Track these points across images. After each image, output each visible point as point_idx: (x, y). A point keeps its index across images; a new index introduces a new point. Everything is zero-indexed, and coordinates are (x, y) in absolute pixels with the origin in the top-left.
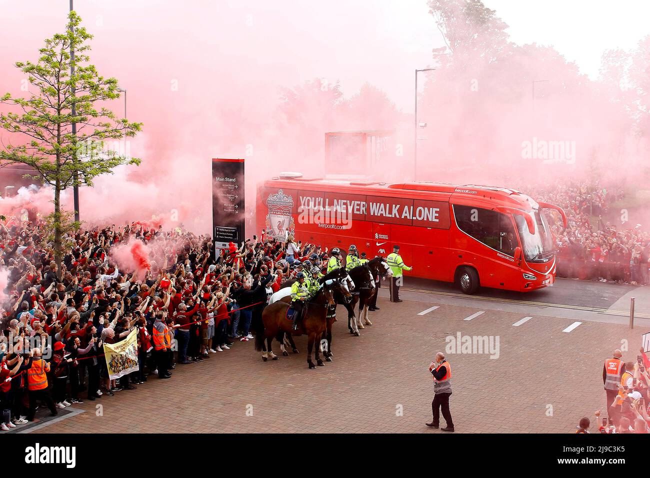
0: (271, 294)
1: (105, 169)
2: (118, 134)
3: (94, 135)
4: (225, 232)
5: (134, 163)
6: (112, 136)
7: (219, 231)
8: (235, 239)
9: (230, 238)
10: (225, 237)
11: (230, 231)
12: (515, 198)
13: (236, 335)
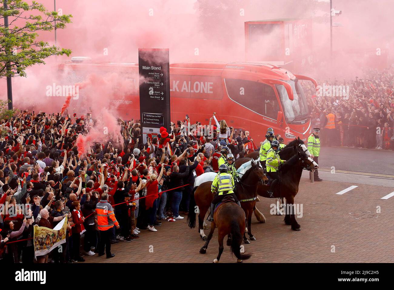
0: (196, 177)
1: (37, 60)
2: (48, 26)
3: (26, 28)
4: (151, 118)
5: (64, 54)
6: (43, 28)
7: (146, 117)
8: (162, 124)
9: (157, 123)
10: (152, 123)
11: (157, 117)
12: (276, 71)
13: (163, 216)
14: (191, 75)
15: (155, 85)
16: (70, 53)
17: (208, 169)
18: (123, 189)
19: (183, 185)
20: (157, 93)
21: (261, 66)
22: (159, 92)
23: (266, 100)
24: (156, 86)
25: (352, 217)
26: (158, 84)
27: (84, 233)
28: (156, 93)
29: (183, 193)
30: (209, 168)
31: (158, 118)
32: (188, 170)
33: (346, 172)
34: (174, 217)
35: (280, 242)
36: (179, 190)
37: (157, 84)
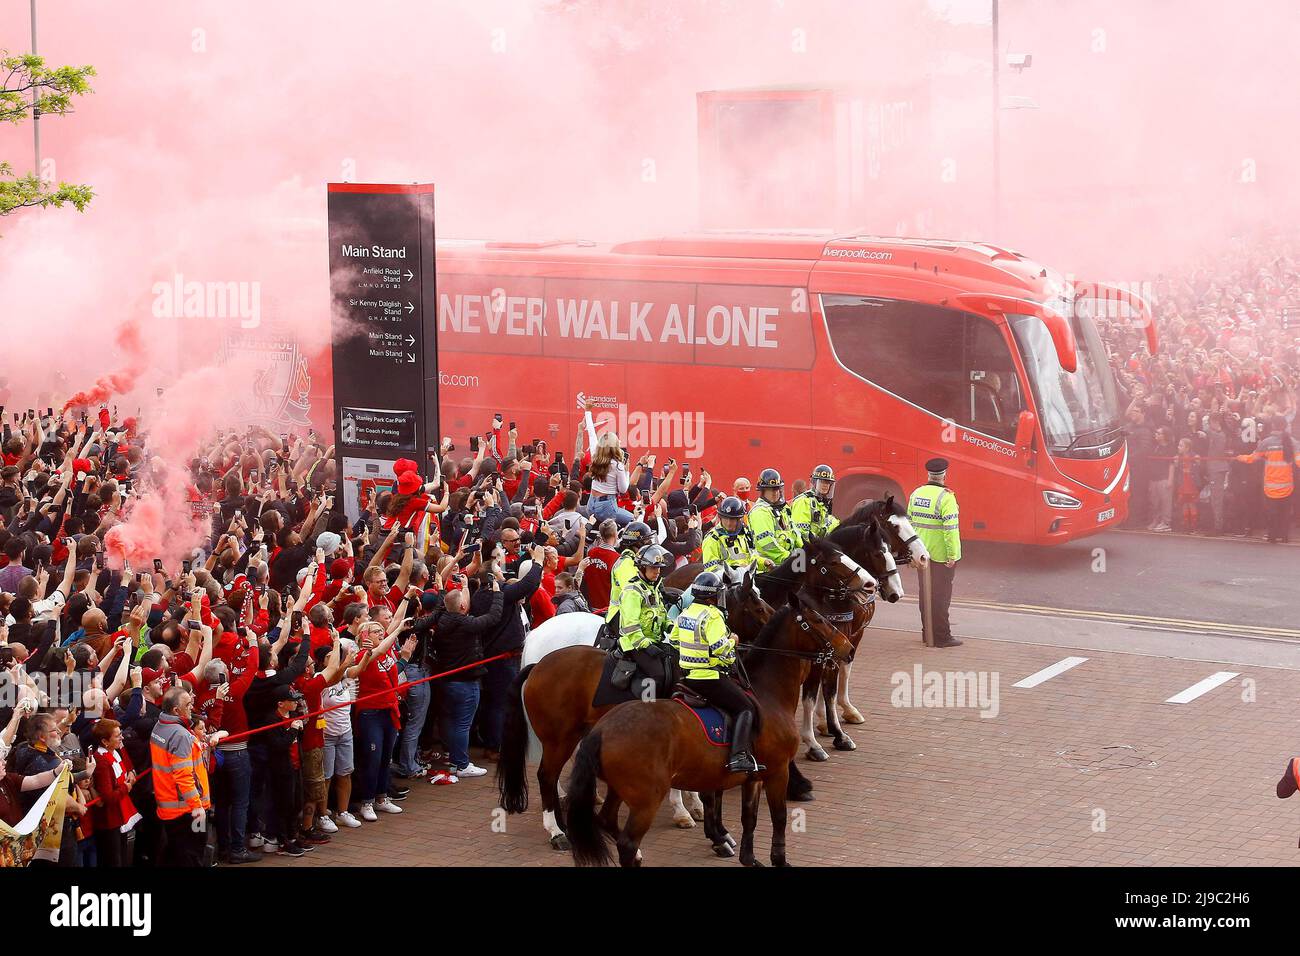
2: (11, 106)
4: (373, 425)
5: (66, 203)
8: (409, 447)
9: (392, 444)
10: (376, 443)
11: (391, 421)
12: (1007, 268)
13: (415, 767)
14: (697, 284)
15: (387, 312)
16: (87, 198)
17: (567, 603)
18: (271, 673)
19: (479, 659)
20: (394, 337)
21: (952, 249)
22: (400, 337)
23: (973, 373)
24: (390, 316)
25: (1069, 765)
26: (397, 309)
27: (136, 826)
28: (389, 340)
29: (484, 684)
30: (573, 599)
31: (395, 426)
32: (498, 606)
33: (1046, 610)
34: (452, 769)
35: (821, 855)
36: (467, 677)
37: (393, 308)
